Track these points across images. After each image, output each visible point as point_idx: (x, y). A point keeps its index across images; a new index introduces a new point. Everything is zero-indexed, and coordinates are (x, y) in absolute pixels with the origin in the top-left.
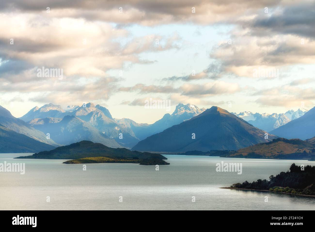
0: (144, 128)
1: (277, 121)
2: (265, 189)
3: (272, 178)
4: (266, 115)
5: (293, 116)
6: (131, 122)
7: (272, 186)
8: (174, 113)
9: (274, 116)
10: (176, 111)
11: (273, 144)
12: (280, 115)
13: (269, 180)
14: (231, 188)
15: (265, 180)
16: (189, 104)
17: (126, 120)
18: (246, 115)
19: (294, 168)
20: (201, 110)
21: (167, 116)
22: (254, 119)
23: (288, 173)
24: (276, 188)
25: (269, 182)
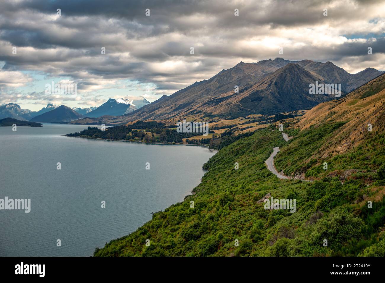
0: (35, 113)
1: (87, 111)
2: (78, 136)
3: (81, 132)
4: (83, 108)
5: (93, 109)
6: (29, 111)
7: (81, 135)
8: (47, 108)
9: (86, 109)
10: (47, 107)
11: (85, 119)
12: (88, 108)
13: (80, 133)
14: (65, 136)
15: (78, 133)
16: (53, 104)
17: (27, 110)
18: (75, 108)
19: (89, 128)
20: (58, 106)
21: (44, 108)
22: (78, 110)
23: (87, 130)
24: (82, 136)
25: (80, 134)
